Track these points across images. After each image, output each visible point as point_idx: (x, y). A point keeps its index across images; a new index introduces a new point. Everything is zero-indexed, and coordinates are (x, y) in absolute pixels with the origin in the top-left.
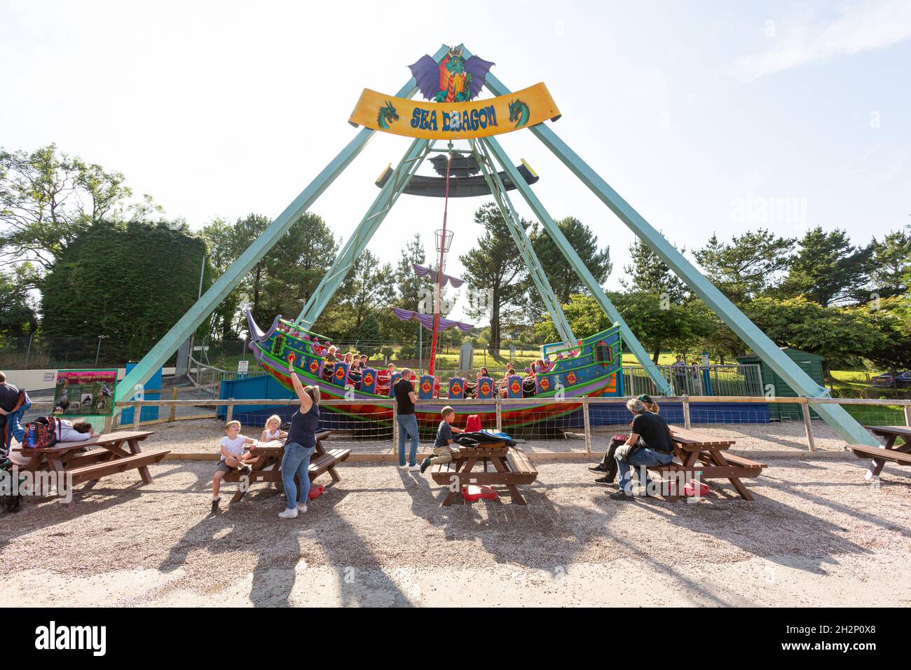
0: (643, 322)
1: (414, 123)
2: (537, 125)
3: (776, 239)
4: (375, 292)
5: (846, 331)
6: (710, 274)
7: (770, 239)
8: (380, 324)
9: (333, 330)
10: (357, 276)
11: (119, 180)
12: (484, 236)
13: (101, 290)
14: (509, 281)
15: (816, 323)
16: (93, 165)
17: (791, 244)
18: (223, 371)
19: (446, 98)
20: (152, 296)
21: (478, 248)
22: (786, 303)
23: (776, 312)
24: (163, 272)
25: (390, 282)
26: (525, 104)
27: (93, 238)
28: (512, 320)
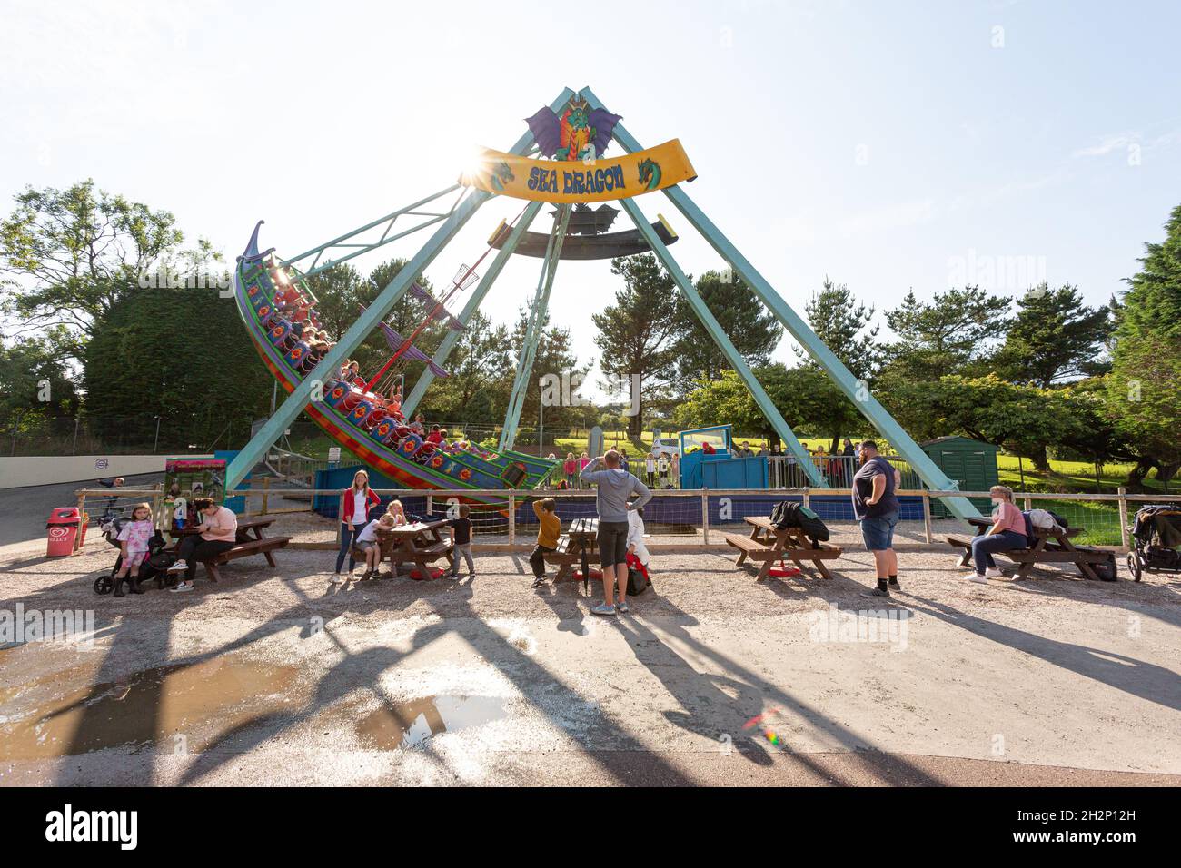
0: (801, 404)
1: (532, 185)
2: (669, 187)
3: (988, 297)
4: (486, 361)
5: (1035, 417)
6: (905, 340)
7: (981, 298)
8: (492, 401)
9: (433, 407)
10: (464, 341)
11: (168, 221)
12: (624, 290)
13: (159, 362)
14: (654, 348)
15: (1004, 407)
16: (136, 205)
17: (1005, 304)
18: (308, 458)
19: (567, 156)
20: (218, 368)
21: (615, 305)
22: (975, 383)
23: (962, 393)
24: (231, 339)
25: (504, 349)
26: (656, 164)
27: (145, 298)
28: (658, 396)
